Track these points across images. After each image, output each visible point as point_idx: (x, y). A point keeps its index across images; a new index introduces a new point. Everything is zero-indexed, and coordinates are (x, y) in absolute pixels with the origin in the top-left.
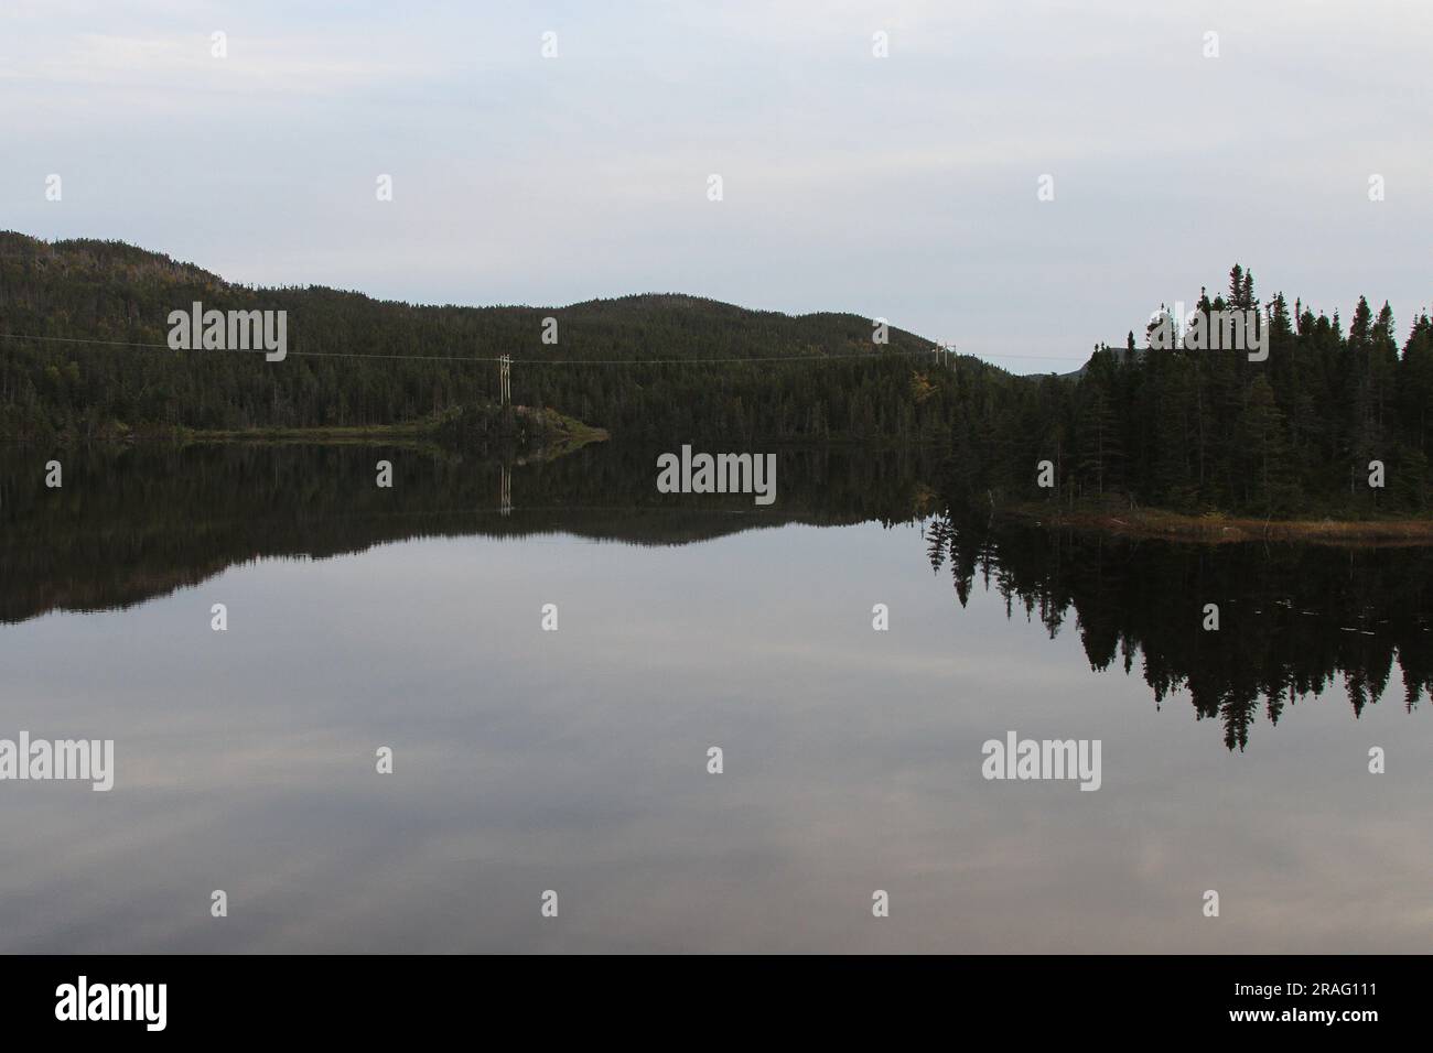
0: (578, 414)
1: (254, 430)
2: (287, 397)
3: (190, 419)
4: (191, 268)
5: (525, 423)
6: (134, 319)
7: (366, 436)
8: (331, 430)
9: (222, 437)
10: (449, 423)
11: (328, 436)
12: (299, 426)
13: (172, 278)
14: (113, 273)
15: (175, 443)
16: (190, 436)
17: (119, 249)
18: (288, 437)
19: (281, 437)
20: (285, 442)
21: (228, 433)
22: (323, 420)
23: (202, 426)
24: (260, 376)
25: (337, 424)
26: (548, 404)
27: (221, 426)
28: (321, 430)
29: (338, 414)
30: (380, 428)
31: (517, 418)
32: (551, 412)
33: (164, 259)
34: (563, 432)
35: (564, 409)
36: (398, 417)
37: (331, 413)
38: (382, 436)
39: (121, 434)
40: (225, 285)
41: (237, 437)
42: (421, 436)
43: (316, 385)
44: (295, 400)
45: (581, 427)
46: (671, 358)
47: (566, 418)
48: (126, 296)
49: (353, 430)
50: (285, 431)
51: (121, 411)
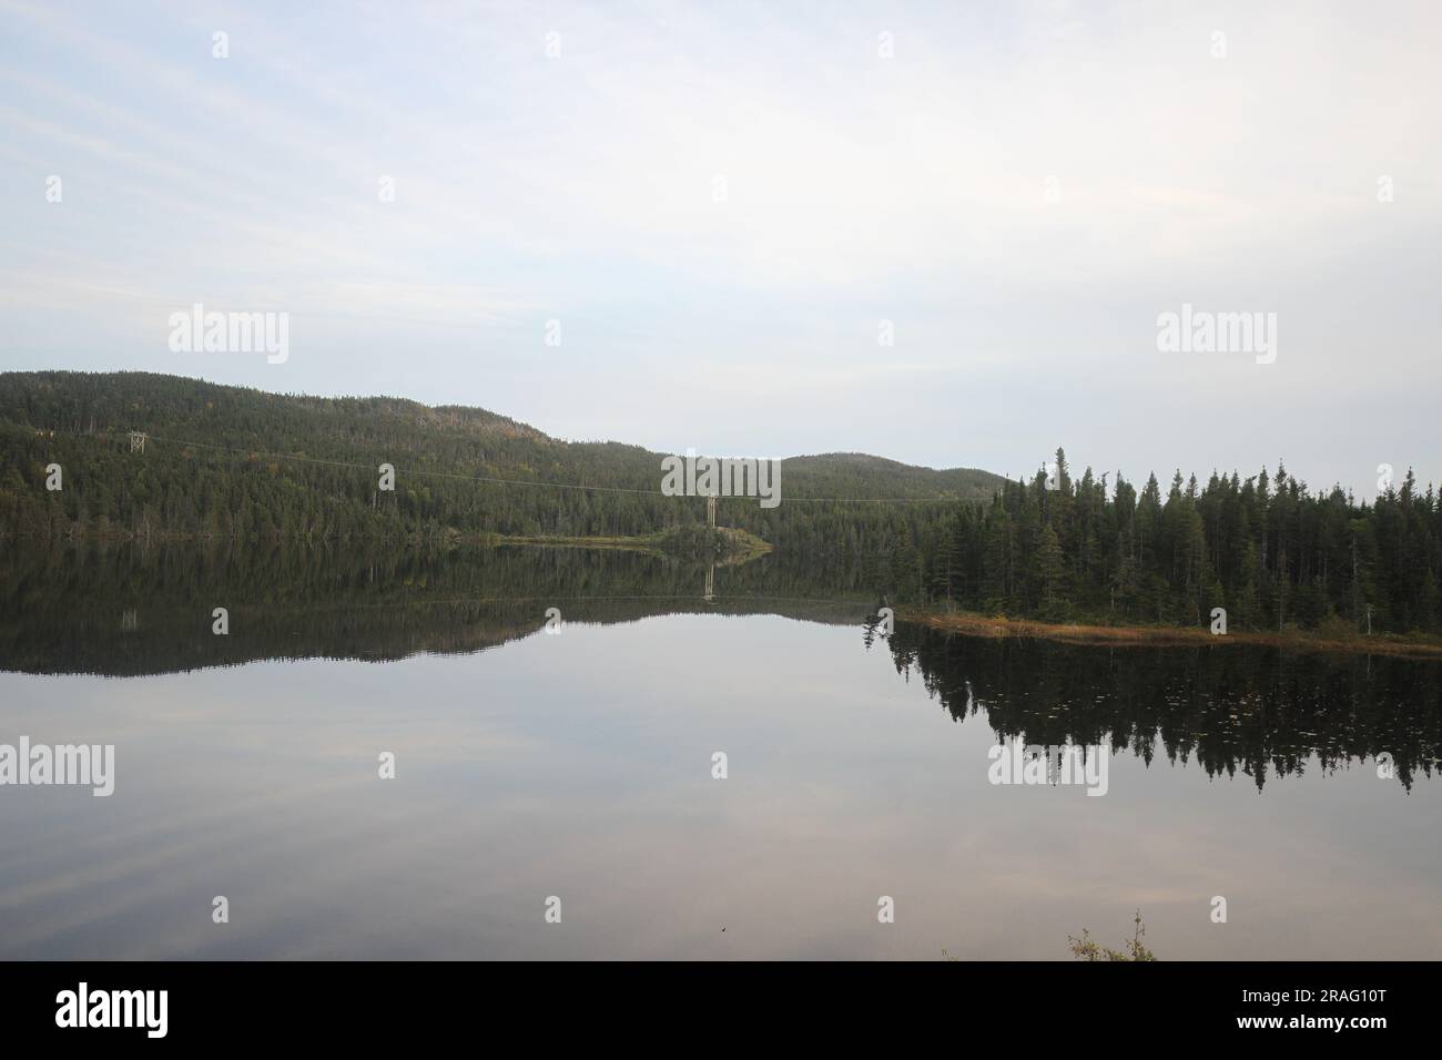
0: (760, 533)
1: (543, 537)
2: (567, 515)
3: (501, 529)
4: (527, 427)
5: (720, 538)
6: (481, 460)
7: (615, 544)
8: (594, 539)
9: (519, 541)
10: (671, 537)
11: (590, 543)
12: (573, 535)
13: (513, 433)
14: (472, 429)
15: (488, 544)
16: (500, 539)
17: (479, 413)
18: (563, 542)
19: (559, 542)
20: (562, 546)
21: (526, 538)
22: (589, 532)
23: (508, 533)
24: (554, 501)
25: (598, 535)
26: (739, 525)
27: (521, 534)
28: (587, 539)
29: (600, 529)
30: (627, 539)
31: (716, 535)
32: (742, 531)
33: (507, 421)
34: (747, 546)
35: (751, 529)
36: (639, 532)
37: (595, 527)
38: (628, 544)
39: (452, 536)
40: (549, 439)
41: (530, 541)
42: (653, 545)
43: (588, 508)
44: (573, 518)
45: (761, 543)
46: (830, 497)
47: (750, 536)
48: (476, 445)
49: (609, 540)
50: (562, 538)
51: (455, 521)
